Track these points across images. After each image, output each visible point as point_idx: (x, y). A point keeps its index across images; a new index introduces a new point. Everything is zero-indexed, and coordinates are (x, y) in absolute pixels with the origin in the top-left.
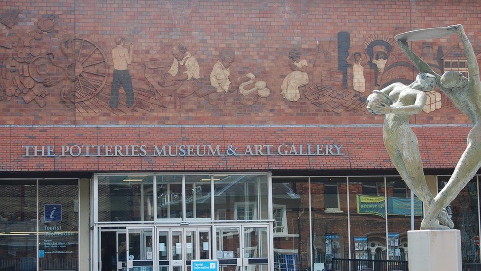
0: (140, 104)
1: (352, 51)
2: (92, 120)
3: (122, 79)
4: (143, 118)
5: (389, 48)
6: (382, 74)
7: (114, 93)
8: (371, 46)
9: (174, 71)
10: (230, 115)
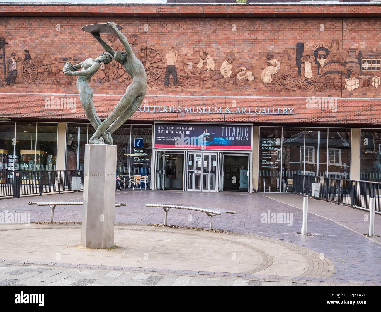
0: (181, 84)
1: (304, 54)
2: (154, 92)
3: (171, 70)
4: (182, 92)
5: (327, 51)
6: (322, 67)
7: (167, 78)
8: (316, 51)
9: (200, 65)
10: (231, 91)
